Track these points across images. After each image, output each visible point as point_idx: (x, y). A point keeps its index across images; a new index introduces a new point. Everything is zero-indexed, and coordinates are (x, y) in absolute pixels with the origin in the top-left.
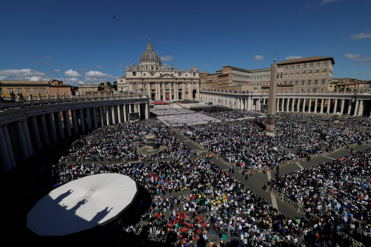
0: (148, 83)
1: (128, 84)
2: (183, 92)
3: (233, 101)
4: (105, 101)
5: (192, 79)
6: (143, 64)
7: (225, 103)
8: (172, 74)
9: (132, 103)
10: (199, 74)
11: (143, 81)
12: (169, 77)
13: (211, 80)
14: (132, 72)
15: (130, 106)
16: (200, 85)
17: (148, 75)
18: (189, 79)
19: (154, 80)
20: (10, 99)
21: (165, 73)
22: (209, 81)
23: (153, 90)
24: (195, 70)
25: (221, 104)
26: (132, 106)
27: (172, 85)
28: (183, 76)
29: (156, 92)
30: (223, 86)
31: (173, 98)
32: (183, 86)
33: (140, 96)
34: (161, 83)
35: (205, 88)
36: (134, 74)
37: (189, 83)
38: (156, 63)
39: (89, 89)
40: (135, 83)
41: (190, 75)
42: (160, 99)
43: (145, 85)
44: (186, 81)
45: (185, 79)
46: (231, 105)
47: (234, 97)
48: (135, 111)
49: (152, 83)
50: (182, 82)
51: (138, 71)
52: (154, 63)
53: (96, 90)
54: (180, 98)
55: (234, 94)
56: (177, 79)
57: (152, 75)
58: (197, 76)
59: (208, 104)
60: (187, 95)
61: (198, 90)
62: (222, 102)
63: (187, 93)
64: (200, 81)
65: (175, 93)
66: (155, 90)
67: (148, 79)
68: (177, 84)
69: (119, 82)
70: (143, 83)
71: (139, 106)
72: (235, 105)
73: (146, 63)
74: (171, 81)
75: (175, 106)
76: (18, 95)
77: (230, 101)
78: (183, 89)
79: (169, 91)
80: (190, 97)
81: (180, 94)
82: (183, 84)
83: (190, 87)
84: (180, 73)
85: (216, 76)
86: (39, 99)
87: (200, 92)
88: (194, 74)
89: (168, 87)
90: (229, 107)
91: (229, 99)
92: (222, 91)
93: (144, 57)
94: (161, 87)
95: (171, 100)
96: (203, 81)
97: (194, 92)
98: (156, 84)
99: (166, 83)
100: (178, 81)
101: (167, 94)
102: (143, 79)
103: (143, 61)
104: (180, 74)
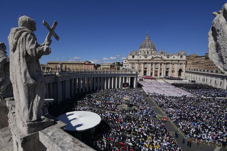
0: (142, 63)
1: (128, 64)
2: (170, 70)
3: (219, 81)
4: (109, 74)
5: (179, 61)
6: (141, 50)
7: (210, 82)
8: (162, 57)
9: (125, 76)
10: (186, 57)
11: (139, 62)
12: (159, 59)
13: (198, 61)
14: (132, 56)
15: (124, 78)
16: (186, 65)
17: (143, 58)
18: (176, 61)
19: (147, 61)
20: (64, 70)
21: (156, 56)
22: (196, 62)
23: (145, 69)
24: (182, 53)
25: (205, 83)
26: (125, 78)
27: (161, 65)
28: (171, 58)
29: (148, 69)
30: (209, 67)
31: (160, 75)
32: (170, 66)
33: (131, 72)
34: (152, 64)
35: (191, 68)
36: (133, 57)
37: (176, 64)
38: (151, 49)
39: (106, 66)
40: (133, 63)
41: (176, 58)
42: (150, 75)
43: (140, 64)
44: (173, 62)
45: (172, 61)
46: (216, 84)
47: (221, 78)
48: (127, 82)
49: (145, 63)
50: (169, 63)
51: (136, 55)
52: (150, 49)
53: (109, 67)
54: (167, 75)
55: (220, 74)
56: (165, 61)
57: (146, 57)
58: (184, 58)
59: (191, 82)
60: (173, 73)
61: (184, 70)
62: (206, 81)
63: (173, 71)
64: (186, 62)
65: (163, 71)
66: (147, 68)
67: (142, 60)
68: (165, 65)
69: (124, 62)
70: (138, 63)
71: (130, 78)
72: (221, 84)
73: (143, 49)
74: (160, 62)
75: (161, 81)
76: (68, 68)
77: (216, 81)
78: (170, 69)
79: (157, 70)
80: (176, 75)
81: (167, 72)
82: (170, 65)
83: (177, 67)
84: (168, 55)
85: (204, 58)
86: (76, 71)
87: (186, 72)
88: (181, 56)
89: (158, 66)
90: (214, 86)
91: (214, 79)
92: (208, 71)
93: (143, 45)
94: (151, 67)
95: (159, 76)
96: (190, 62)
97: (180, 71)
98: (148, 64)
99: (156, 63)
100: (166, 62)
101: (156, 72)
102: (139, 60)
103: (141, 48)
104: (168, 57)
